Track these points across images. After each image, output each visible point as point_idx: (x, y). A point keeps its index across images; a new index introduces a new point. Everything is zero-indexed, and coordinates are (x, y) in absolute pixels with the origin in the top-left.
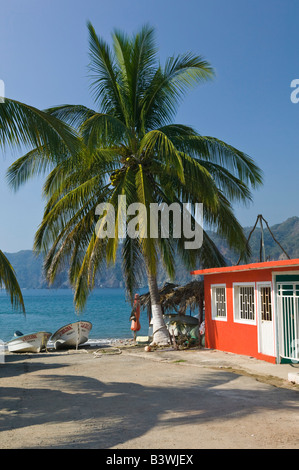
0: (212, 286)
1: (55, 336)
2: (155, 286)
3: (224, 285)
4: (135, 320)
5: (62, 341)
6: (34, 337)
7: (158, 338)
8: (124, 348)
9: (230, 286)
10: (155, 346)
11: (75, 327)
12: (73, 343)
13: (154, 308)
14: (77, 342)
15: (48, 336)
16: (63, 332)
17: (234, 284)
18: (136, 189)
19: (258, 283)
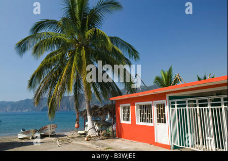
0: (121, 105)
1: (40, 131)
2: (89, 106)
3: (130, 104)
4: (78, 123)
5: (43, 134)
6: (29, 132)
7: (91, 133)
8: (73, 138)
9: (133, 105)
10: (89, 137)
11: (49, 127)
12: (48, 134)
13: (89, 117)
14: (50, 134)
15: (36, 132)
16: (43, 129)
17: (136, 103)
18: (81, 57)
19: (154, 102)
